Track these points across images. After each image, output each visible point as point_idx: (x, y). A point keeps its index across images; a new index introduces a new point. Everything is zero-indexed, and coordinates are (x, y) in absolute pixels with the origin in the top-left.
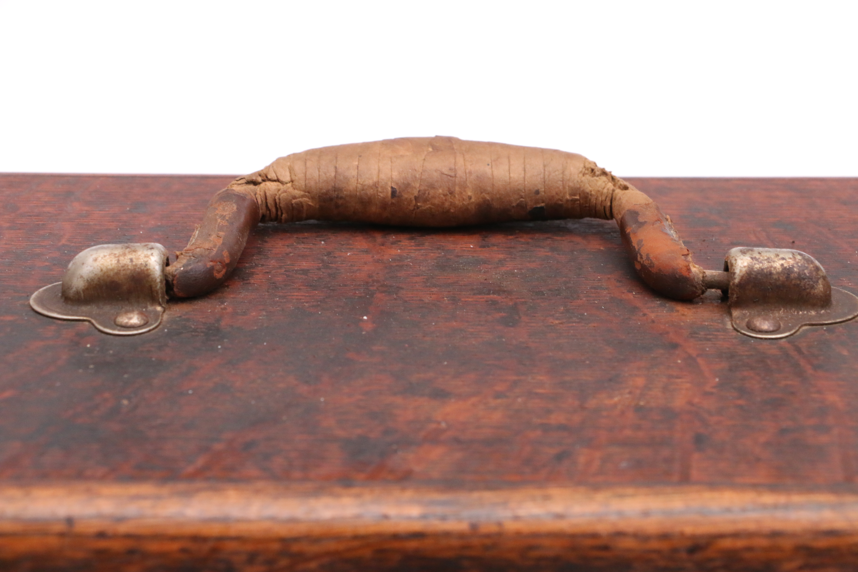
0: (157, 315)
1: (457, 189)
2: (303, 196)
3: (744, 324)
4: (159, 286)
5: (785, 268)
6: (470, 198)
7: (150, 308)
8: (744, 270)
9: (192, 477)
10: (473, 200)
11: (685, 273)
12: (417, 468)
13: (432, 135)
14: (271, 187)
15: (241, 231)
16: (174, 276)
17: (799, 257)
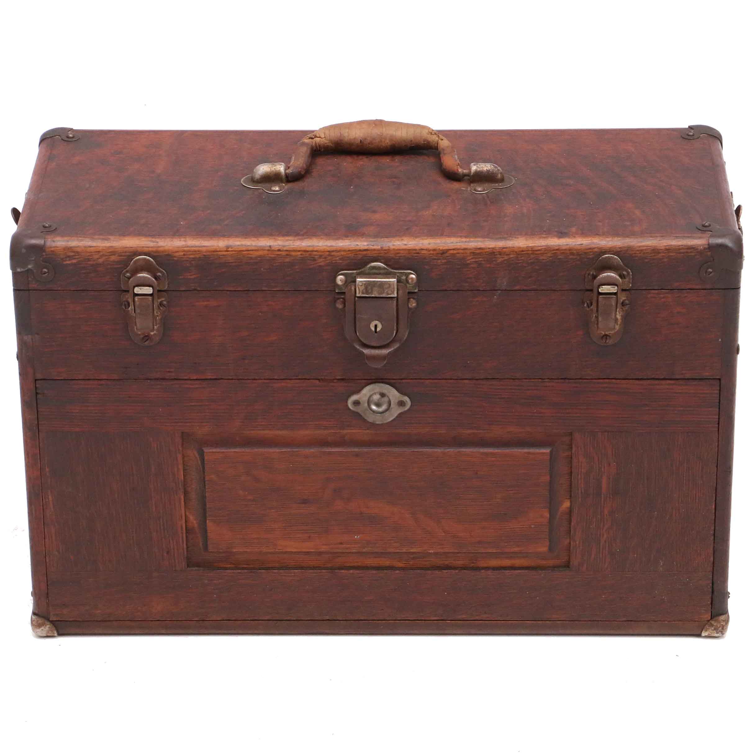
0: (284, 187)
1: (383, 140)
2: (329, 143)
3: (473, 189)
4: (284, 177)
5: (488, 170)
6: (388, 143)
7: (281, 185)
8: (474, 171)
9: (303, 235)
10: (389, 144)
11: (456, 171)
12: (366, 233)
13: (374, 119)
14: (317, 140)
15: (309, 157)
16: (288, 174)
17: (492, 166)
